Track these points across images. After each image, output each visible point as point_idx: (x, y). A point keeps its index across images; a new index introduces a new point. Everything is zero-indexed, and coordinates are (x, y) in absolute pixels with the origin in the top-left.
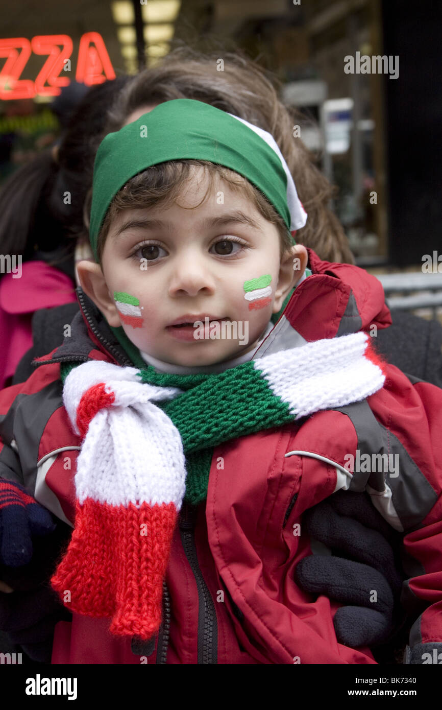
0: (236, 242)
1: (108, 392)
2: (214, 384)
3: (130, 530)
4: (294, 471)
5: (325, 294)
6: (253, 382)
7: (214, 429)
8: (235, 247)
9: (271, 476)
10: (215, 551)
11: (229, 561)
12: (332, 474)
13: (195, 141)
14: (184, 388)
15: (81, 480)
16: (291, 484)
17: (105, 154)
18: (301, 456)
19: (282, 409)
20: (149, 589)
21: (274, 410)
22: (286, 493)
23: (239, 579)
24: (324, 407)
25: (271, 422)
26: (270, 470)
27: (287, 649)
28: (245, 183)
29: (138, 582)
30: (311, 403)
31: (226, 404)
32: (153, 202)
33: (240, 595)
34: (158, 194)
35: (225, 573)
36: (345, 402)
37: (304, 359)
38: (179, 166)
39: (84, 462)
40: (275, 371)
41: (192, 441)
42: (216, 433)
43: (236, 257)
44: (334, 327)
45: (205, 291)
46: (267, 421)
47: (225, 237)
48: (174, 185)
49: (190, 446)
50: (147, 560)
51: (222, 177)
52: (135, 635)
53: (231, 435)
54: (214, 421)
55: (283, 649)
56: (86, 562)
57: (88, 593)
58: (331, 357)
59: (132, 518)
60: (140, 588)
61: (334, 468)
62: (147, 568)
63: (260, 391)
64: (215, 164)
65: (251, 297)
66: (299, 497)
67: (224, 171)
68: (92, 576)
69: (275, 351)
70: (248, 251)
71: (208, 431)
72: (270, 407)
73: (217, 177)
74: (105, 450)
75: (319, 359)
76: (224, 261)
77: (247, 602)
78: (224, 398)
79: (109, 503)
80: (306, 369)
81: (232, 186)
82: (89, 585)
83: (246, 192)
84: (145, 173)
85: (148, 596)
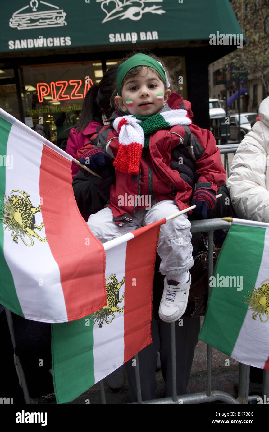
0: (155, 85)
1: (126, 120)
2: (151, 118)
3: (132, 149)
4: (170, 136)
5: (177, 99)
6: (160, 117)
7: (151, 128)
8: (154, 86)
9: (164, 137)
10: (152, 155)
11: (155, 157)
12: (179, 138)
13: (143, 61)
14: (143, 120)
15: (120, 138)
16: (169, 139)
17: (120, 69)
18: (172, 133)
19: (167, 123)
20: (137, 162)
21: (165, 124)
22: (168, 141)
23: (158, 160)
24: (177, 124)
25: (164, 127)
26: (164, 136)
27: (169, 175)
28: (155, 71)
29: (134, 160)
30: (174, 123)
31: (154, 122)
32: (134, 75)
33: (158, 163)
34: (136, 73)
35: (154, 159)
36: (182, 124)
37: (172, 113)
38: (140, 67)
39: (121, 135)
40: (165, 115)
41: (146, 131)
42: (151, 129)
43: (155, 89)
44: (179, 107)
45: (148, 95)
46: (164, 126)
47: (152, 84)
48: (139, 71)
49: (145, 133)
50: (136, 155)
51: (150, 69)
52: (134, 171)
53: (155, 130)
54: (151, 126)
55: (168, 175)
56: (121, 158)
57: (122, 165)
58: (178, 114)
59: (133, 146)
60: (135, 162)
61: (179, 137)
62: (136, 157)
63: (161, 120)
64: (149, 66)
65: (159, 97)
66: (171, 142)
67: (150, 68)
68: (123, 161)
69: (165, 111)
70: (157, 87)
71: (149, 129)
72: (164, 123)
73: (149, 69)
74: (125, 133)
75: (175, 113)
76: (152, 89)
77: (160, 164)
78: (153, 121)
79: (126, 145)
80: (172, 116)
81: (153, 71)
82: (122, 163)
83: (156, 73)
84: (132, 69)
85: (137, 164)
